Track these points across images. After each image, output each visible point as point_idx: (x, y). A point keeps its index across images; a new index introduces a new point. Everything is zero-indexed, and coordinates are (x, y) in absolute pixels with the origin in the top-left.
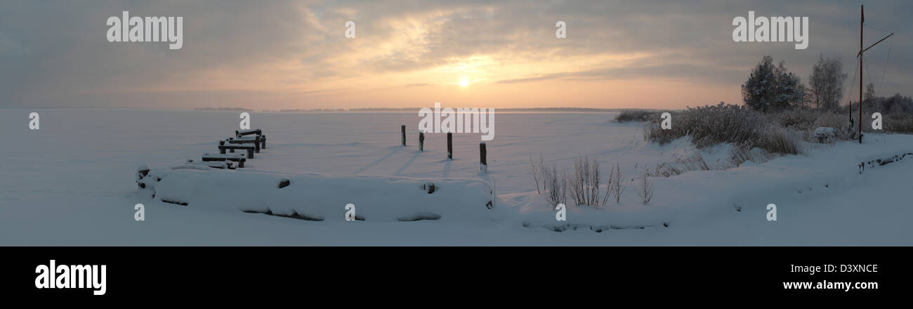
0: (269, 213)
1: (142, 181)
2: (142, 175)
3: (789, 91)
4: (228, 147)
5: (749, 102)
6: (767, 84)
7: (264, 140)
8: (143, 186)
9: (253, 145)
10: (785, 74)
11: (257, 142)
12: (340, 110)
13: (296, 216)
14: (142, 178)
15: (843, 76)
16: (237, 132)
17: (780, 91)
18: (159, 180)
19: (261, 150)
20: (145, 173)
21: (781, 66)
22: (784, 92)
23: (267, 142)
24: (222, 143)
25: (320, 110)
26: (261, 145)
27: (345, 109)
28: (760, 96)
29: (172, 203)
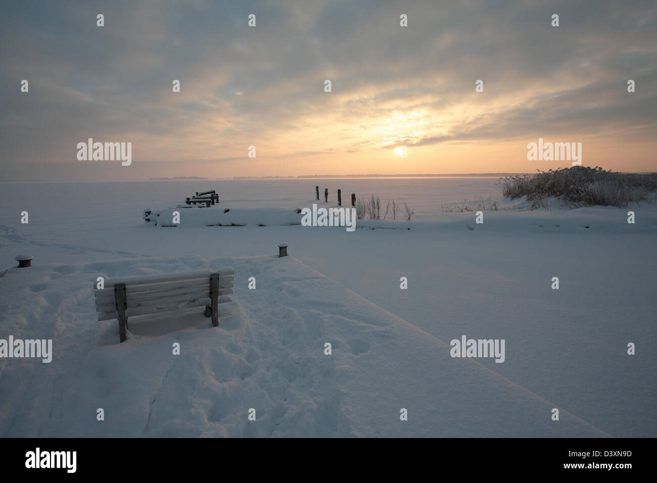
0: (220, 225)
1: (147, 218)
2: (147, 214)
4: (192, 202)
7: (217, 197)
8: (148, 220)
9: (210, 200)
11: (212, 198)
12: (290, 177)
13: (233, 225)
14: (147, 216)
16: (197, 193)
18: (159, 215)
19: (215, 204)
20: (149, 213)
23: (219, 199)
24: (188, 199)
25: (271, 177)
26: (215, 201)
27: (293, 176)
29: (168, 226)
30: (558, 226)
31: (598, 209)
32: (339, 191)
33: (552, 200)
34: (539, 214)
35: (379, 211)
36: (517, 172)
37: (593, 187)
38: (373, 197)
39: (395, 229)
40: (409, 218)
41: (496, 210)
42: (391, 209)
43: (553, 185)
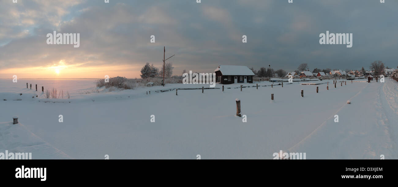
3: (154, 73)
5: (142, 76)
6: (147, 71)
10: (153, 68)
15: (172, 68)
17: (151, 73)
21: (152, 65)
22: (153, 73)
28: (145, 74)
30: (121, 97)
31: (128, 90)
32: (36, 85)
33: (114, 87)
34: (113, 93)
35: (56, 95)
36: (101, 78)
37: (125, 83)
38: (53, 89)
39: (63, 102)
40: (69, 98)
41: (99, 92)
42: (61, 94)
43: (113, 83)
